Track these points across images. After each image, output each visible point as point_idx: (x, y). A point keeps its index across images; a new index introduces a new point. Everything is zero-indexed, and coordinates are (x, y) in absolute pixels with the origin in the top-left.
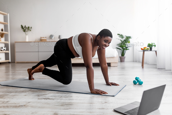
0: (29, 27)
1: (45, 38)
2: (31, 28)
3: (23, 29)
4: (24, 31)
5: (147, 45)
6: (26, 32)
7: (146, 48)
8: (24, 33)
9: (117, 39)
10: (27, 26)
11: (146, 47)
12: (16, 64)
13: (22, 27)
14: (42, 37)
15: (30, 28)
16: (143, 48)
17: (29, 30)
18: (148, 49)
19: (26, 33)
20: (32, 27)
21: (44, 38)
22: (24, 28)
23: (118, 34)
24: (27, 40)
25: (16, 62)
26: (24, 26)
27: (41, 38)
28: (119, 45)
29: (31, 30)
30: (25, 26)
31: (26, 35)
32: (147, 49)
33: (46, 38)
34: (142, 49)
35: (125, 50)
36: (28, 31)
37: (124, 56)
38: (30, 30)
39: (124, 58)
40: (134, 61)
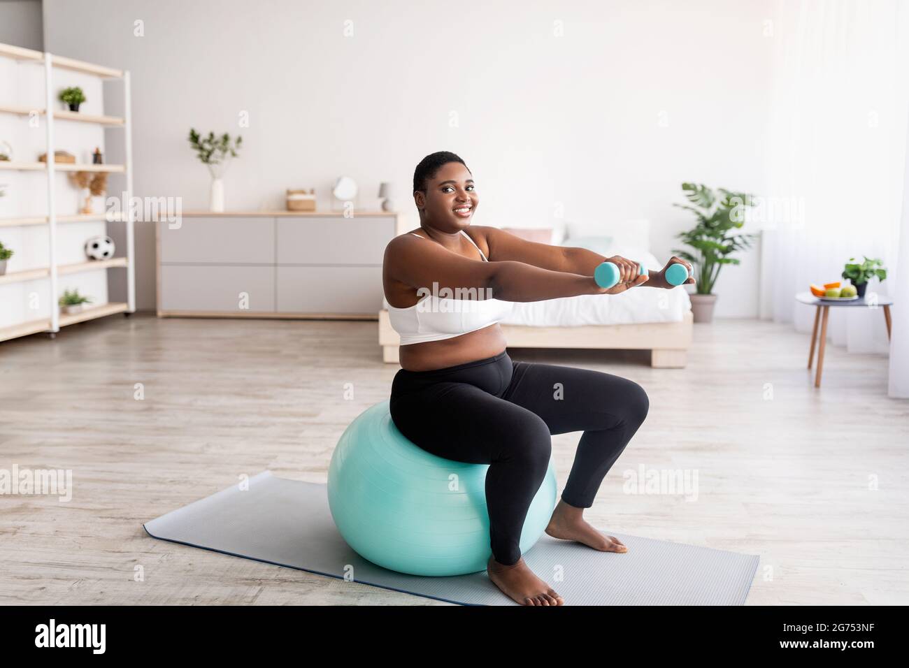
0: (226, 138)
1: (308, 197)
2: (239, 140)
3: (201, 148)
4: (206, 158)
5: (843, 269)
6: (214, 166)
7: (838, 291)
8: (205, 166)
9: (675, 205)
10: (218, 135)
11: (837, 285)
12: (160, 323)
13: (194, 138)
14: (293, 187)
15: (232, 143)
16: (820, 288)
17: (228, 154)
18: (850, 295)
19: (211, 171)
20: (244, 139)
21: (303, 192)
22: (207, 146)
23: (686, 187)
24: (219, 206)
25: (160, 314)
26: (204, 136)
27: (289, 193)
28: (683, 238)
29: (238, 152)
30: (212, 135)
31: (214, 177)
32: (842, 295)
33: (312, 192)
34: (815, 292)
35: (716, 265)
36: (223, 157)
37: (709, 293)
38: (234, 155)
39: (712, 303)
40: (757, 318)
